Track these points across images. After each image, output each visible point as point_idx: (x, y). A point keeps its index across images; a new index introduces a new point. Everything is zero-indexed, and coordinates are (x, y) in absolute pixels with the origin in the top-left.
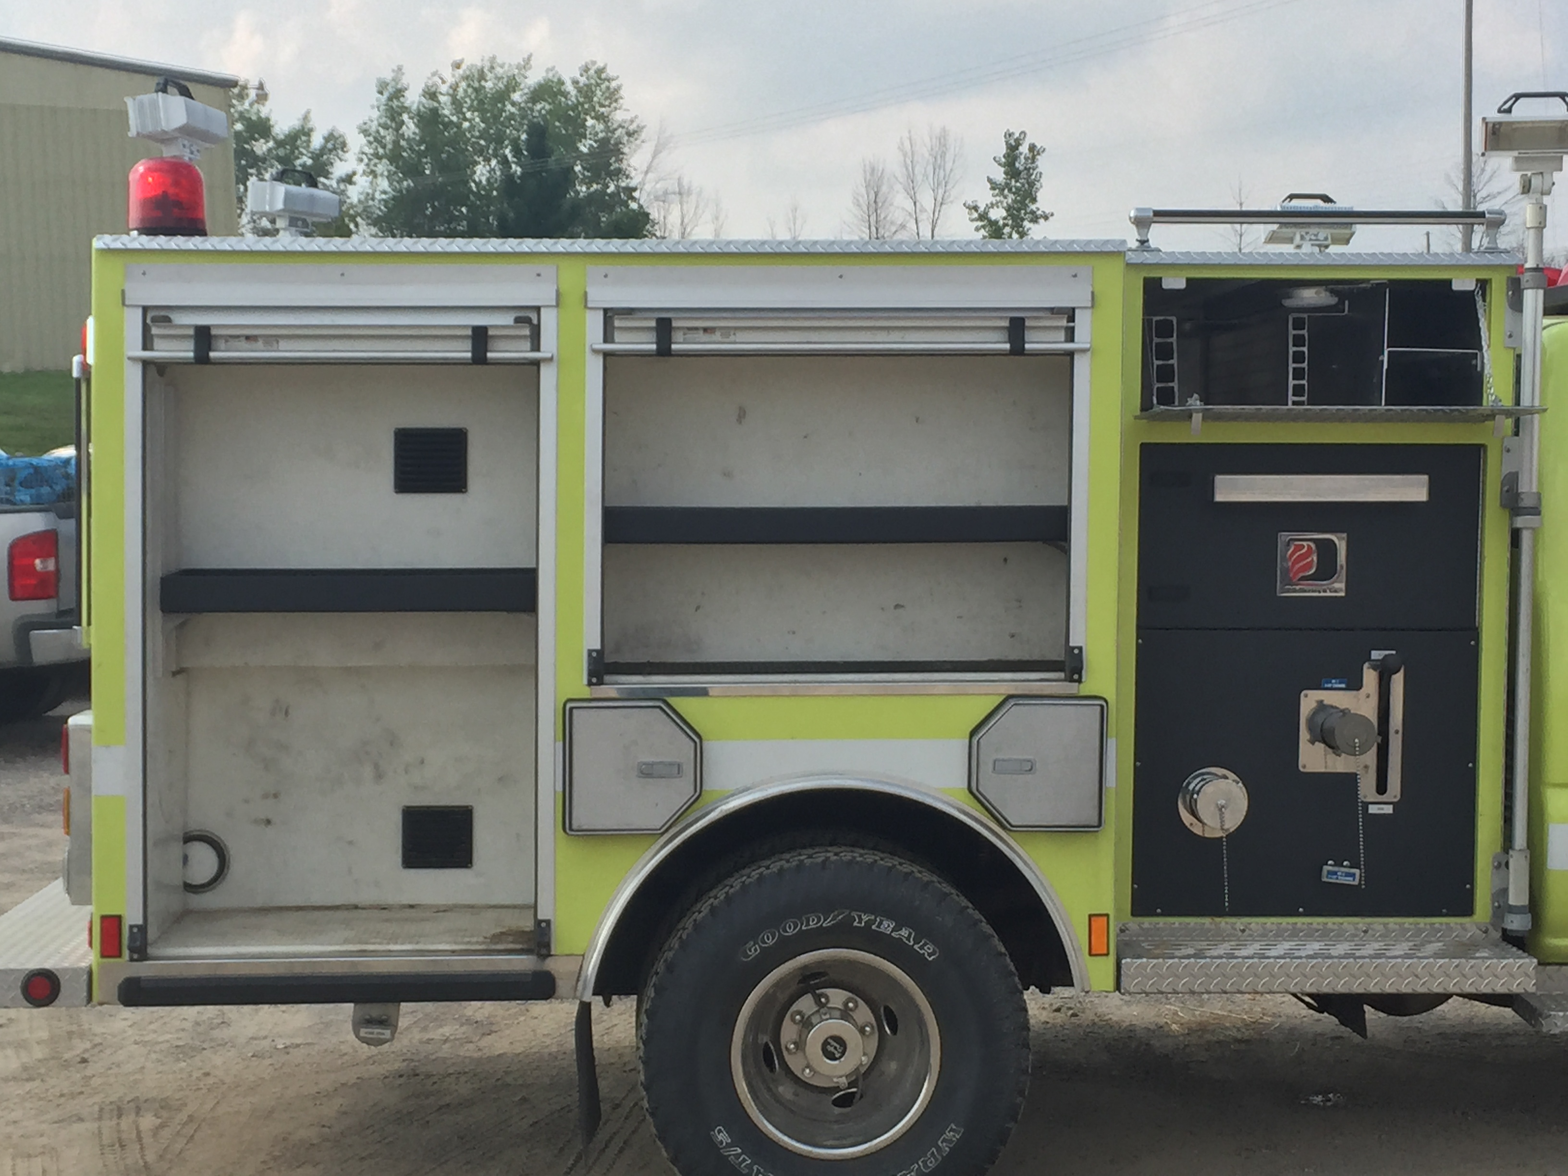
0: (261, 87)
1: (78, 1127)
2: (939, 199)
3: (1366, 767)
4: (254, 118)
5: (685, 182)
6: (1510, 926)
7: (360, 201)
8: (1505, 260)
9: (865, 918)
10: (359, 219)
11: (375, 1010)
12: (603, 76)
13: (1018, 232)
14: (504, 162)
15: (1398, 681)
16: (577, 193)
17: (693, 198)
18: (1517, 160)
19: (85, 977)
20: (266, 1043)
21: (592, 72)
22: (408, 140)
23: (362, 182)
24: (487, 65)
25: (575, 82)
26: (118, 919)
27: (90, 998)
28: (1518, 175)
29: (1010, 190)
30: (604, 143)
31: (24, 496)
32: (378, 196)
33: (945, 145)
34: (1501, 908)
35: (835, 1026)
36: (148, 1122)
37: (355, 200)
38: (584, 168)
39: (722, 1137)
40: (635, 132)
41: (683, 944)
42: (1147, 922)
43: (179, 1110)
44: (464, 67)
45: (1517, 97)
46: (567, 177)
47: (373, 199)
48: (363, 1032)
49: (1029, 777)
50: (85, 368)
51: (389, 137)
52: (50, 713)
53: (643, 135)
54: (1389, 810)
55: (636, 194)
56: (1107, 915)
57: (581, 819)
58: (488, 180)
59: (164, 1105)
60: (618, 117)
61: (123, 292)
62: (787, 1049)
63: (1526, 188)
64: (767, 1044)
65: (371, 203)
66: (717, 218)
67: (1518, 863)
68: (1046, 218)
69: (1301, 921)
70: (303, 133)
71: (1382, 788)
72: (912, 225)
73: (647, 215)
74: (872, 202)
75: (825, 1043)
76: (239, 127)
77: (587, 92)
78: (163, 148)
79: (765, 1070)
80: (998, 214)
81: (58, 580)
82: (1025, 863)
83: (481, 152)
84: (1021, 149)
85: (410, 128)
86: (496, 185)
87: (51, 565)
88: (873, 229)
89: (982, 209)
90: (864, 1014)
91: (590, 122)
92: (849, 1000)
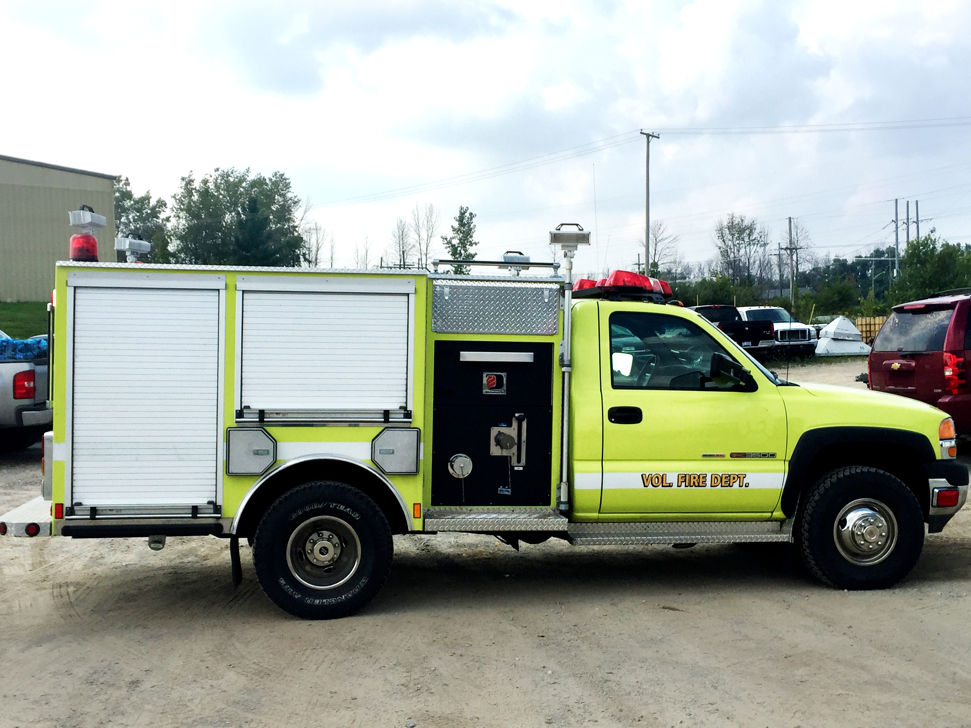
0: (127, 179)
1: (43, 591)
2: (430, 234)
3: (514, 454)
4: (124, 190)
5: (319, 225)
6: (560, 508)
7: (172, 230)
8: (560, 280)
9: (334, 505)
10: (172, 237)
11: (157, 538)
12: (283, 177)
13: (464, 250)
14: (238, 214)
15: (524, 424)
16: (271, 228)
17: (322, 231)
18: (562, 246)
19: (49, 526)
20: (118, 564)
21: (278, 176)
22: (194, 202)
23: (173, 221)
24: (230, 171)
25: (270, 180)
26: (62, 505)
27: (51, 534)
28: (563, 251)
29: (461, 232)
30: (283, 206)
31: (20, 356)
32: (180, 227)
33: (432, 212)
34: (559, 503)
35: (326, 543)
36: (71, 589)
37: (170, 229)
38: (274, 217)
39: (283, 582)
40: (296, 202)
41: (269, 514)
42: (437, 508)
43: (83, 586)
44: (220, 170)
45: (562, 225)
46: (267, 220)
47: (178, 228)
48: (152, 545)
49: (392, 455)
50: (52, 308)
51: (186, 201)
52: (30, 447)
53: (300, 204)
54: (521, 469)
55: (297, 229)
56: (420, 504)
57: (232, 469)
58: (231, 221)
59: (78, 584)
60: (289, 195)
61: (67, 281)
62: (308, 552)
63: (565, 255)
64: (300, 551)
65: (177, 230)
66: (332, 241)
67: (564, 487)
68: (476, 244)
69: (490, 507)
70: (146, 199)
71: (519, 461)
72: (418, 245)
73: (302, 238)
74: (401, 235)
75: (320, 550)
76: (117, 194)
77: (275, 184)
78: (82, 230)
79: (300, 561)
80: (455, 242)
81: (35, 391)
82: (392, 487)
83: (228, 208)
84: (466, 214)
85: (195, 197)
86: (234, 224)
87: (32, 384)
88: (401, 247)
89: (448, 240)
90: (336, 540)
91: (277, 197)
92: (330, 535)
